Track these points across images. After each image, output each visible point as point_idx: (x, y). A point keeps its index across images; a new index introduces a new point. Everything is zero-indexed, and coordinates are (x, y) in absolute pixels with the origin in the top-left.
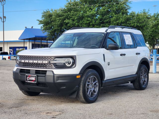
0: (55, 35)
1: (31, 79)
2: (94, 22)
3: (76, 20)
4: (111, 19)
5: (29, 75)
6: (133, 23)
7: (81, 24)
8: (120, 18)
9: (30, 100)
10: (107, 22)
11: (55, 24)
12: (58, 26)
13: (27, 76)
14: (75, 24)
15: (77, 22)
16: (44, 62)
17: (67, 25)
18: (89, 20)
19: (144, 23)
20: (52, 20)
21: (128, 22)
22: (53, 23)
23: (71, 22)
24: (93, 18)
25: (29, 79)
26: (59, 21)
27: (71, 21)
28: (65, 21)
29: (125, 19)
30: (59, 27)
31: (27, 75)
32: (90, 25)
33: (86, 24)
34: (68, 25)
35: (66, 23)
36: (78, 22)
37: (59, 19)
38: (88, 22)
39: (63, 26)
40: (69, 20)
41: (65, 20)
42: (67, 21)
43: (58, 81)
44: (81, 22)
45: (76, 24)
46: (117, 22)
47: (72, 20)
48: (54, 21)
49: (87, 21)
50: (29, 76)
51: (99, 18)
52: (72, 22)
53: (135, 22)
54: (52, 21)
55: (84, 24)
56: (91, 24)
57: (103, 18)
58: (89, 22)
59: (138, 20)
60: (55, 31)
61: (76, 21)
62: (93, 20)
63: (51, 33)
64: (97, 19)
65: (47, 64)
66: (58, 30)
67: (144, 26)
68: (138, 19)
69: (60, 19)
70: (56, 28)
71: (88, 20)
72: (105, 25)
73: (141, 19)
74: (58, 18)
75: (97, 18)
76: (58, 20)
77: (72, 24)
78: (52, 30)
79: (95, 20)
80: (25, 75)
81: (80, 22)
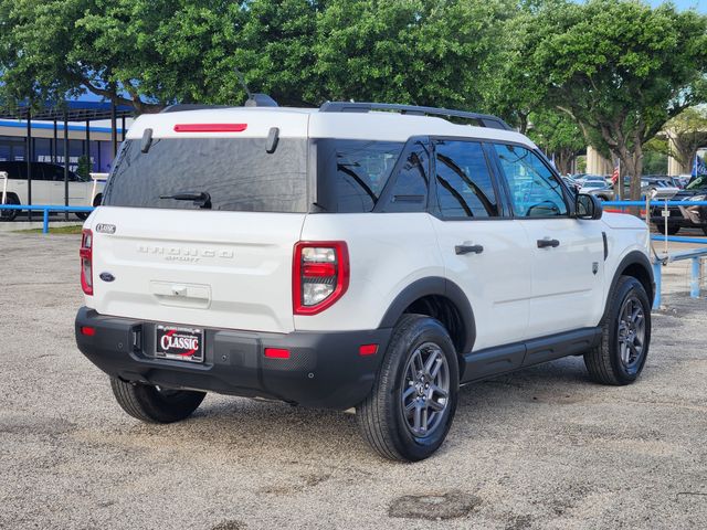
0: (33, 94)
2: (229, 28)
3: (139, 16)
4: (319, 15)
6: (428, 40)
7: (164, 41)
8: (362, 10)
10: (297, 33)
11: (30, 39)
12: (43, 50)
14: (133, 39)
15: (142, 29)
17: (91, 44)
18: (206, 21)
19: (480, 38)
20: (12, 15)
21: (402, 34)
22: (18, 33)
23: (113, 27)
24: (225, 11)
26: (47, 24)
27: (115, 22)
28: (79, 22)
29: (390, 15)
30: (49, 52)
32: (211, 47)
33: (189, 39)
34: (99, 43)
35: (84, 35)
36: (149, 29)
37: (51, 11)
38: (199, 30)
39: (70, 47)
40: (102, 15)
41: (83, 16)
42: (89, 22)
44: (163, 29)
45: (141, 37)
46: (349, 30)
47: (116, 16)
48: (25, 20)
49: (195, 26)
51: (256, 10)
52: (116, 30)
53: (437, 36)
54: (16, 21)
55: (178, 38)
56: (215, 38)
57: (276, 8)
58: (204, 28)
59: (454, 22)
60: (31, 71)
61: (139, 22)
62: (223, 20)
63: (9, 81)
64: (248, 14)
66: (48, 67)
67: (483, 54)
68: (455, 17)
69: (53, 12)
70: (34, 59)
71: (200, 21)
72: (288, 44)
73: (470, 17)
74: (46, 8)
75: (248, 9)
76: (44, 14)
77: (119, 40)
78: (16, 65)
79: (237, 22)
81: (157, 27)
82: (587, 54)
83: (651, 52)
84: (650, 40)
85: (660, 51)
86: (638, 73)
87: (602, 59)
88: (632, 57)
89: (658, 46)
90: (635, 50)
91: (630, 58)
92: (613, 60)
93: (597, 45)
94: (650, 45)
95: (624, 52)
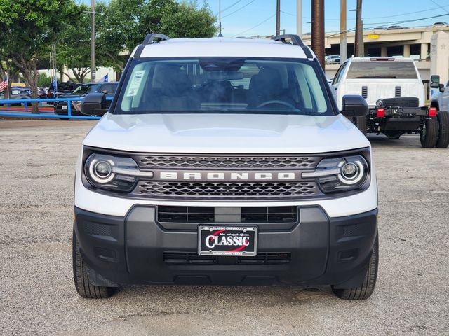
1: (225, 244)
5: (214, 228)
9: (115, 319)
13: (205, 233)
16: (281, 176)
25: (216, 243)
31: (206, 228)
43: (339, 238)
50: (214, 233)
65: (293, 182)
80: (197, 231)
82: (7, 12)
83: (44, 12)
84: (44, 5)
85: (49, 12)
86: (38, 24)
87: (16, 15)
88: (33, 15)
89: (49, 9)
90: (34, 10)
91: (32, 15)
92: (22, 16)
93: (12, 6)
94: (44, 8)
95: (28, 12)
